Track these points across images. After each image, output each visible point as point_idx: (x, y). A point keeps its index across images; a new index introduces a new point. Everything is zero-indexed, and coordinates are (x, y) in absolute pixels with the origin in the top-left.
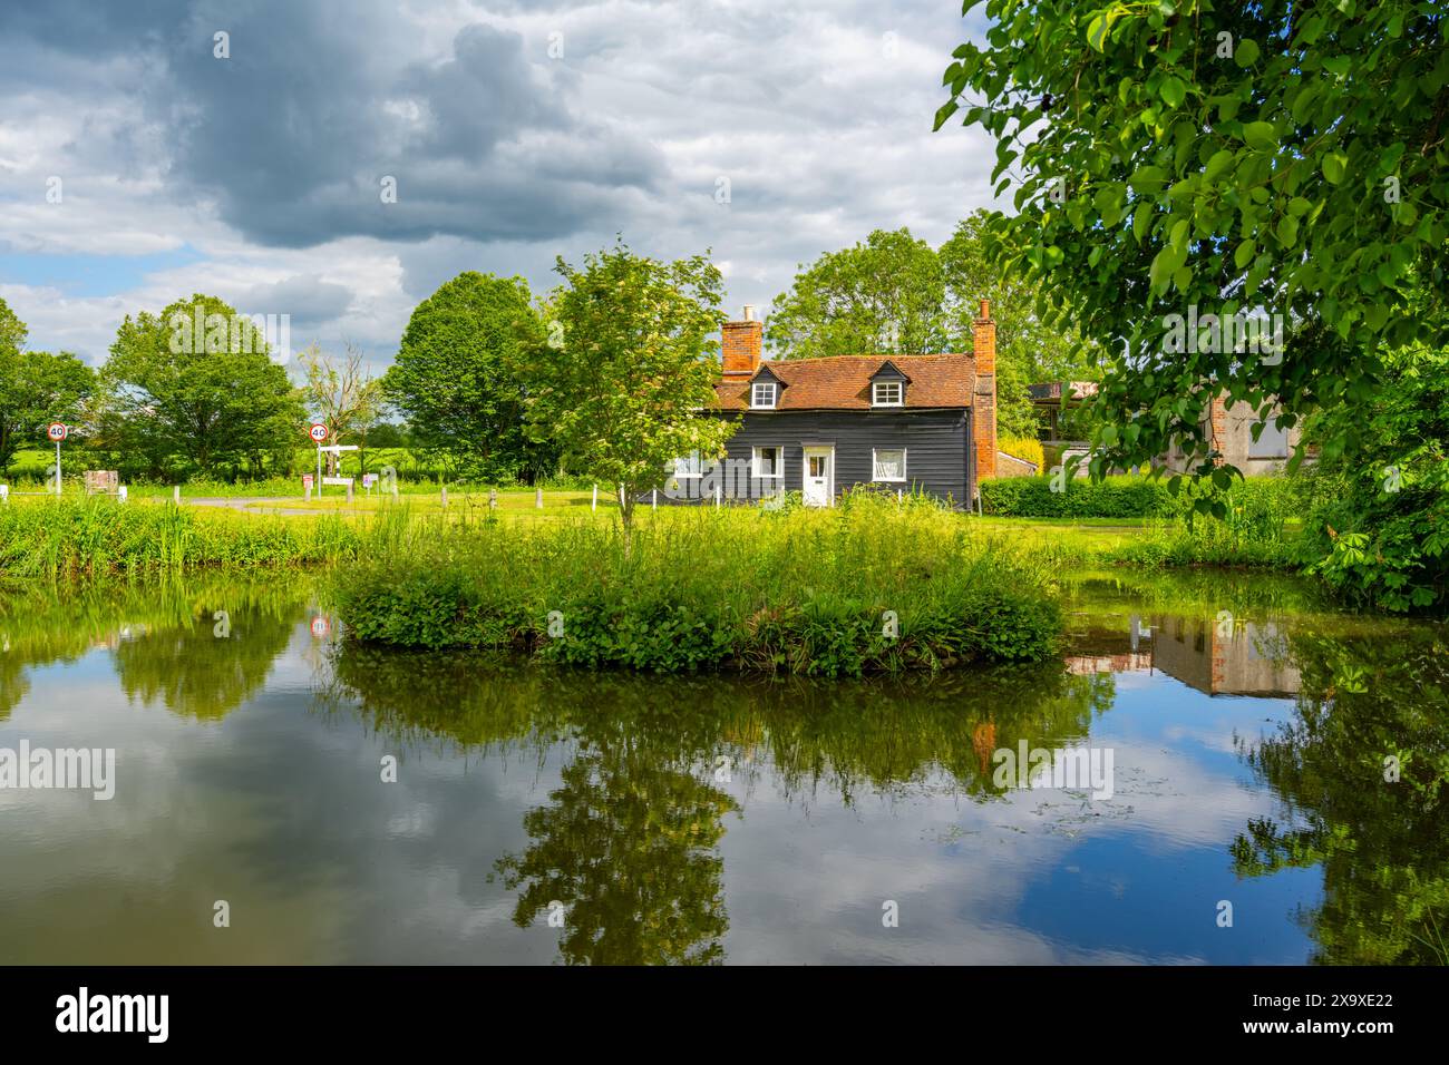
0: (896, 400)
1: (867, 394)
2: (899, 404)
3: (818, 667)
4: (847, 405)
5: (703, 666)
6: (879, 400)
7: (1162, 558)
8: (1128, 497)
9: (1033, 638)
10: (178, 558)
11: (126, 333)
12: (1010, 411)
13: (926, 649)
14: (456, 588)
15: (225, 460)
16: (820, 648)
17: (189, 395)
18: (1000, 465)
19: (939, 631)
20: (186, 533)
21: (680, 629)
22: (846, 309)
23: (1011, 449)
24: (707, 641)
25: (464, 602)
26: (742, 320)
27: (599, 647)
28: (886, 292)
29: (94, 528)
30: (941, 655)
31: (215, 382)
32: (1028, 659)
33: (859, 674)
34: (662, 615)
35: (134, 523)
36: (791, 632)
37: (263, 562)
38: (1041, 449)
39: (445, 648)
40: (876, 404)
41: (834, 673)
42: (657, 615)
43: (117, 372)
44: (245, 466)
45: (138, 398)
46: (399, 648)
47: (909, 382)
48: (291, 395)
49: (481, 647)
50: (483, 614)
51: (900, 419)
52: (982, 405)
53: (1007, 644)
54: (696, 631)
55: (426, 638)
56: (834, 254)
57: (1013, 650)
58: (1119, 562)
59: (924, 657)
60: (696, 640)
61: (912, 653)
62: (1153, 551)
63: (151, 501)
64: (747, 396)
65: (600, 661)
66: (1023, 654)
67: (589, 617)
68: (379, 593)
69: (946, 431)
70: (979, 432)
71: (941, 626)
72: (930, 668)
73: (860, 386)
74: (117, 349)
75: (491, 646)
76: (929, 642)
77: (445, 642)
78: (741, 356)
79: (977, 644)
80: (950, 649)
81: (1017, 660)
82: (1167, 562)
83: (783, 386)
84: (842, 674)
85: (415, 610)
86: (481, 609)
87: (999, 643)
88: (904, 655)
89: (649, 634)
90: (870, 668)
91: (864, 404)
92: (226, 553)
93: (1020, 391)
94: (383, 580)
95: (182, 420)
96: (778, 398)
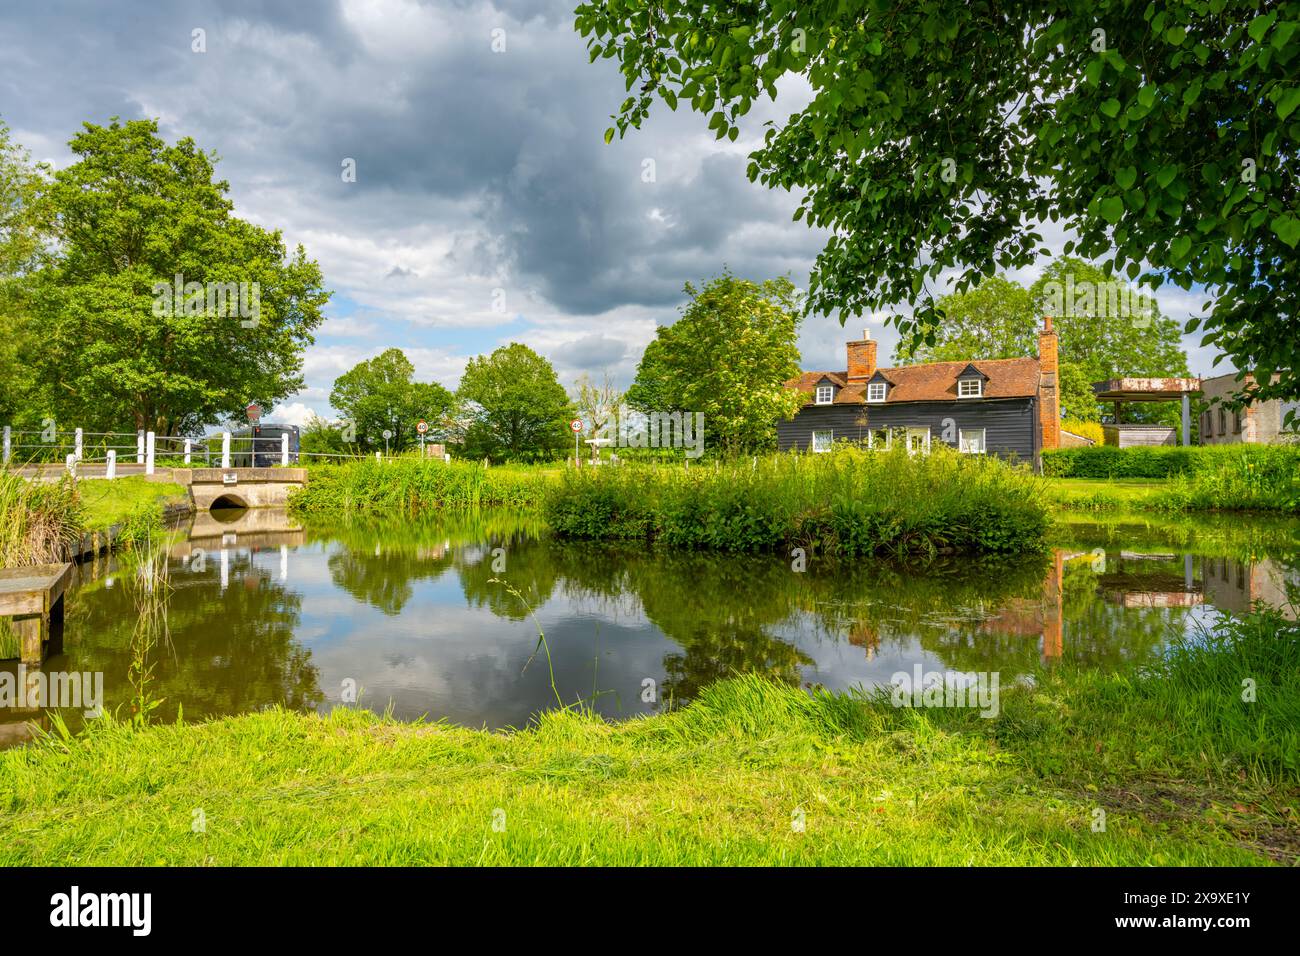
0: (977, 393)
1: (954, 389)
2: (979, 396)
3: (842, 548)
4: (940, 398)
5: (764, 548)
6: (964, 393)
7: (1183, 505)
8: (1167, 462)
9: (1014, 535)
10: (476, 498)
11: (470, 369)
12: (1077, 402)
13: (925, 539)
14: (611, 498)
15: (528, 450)
16: (844, 536)
17: (507, 406)
18: (1063, 441)
19: (937, 527)
20: (481, 483)
21: (748, 522)
22: (957, 336)
23: (1076, 430)
24: (766, 531)
25: (616, 508)
26: (862, 340)
27: (695, 535)
28: (988, 322)
29: (427, 478)
30: (938, 545)
31: (521, 398)
32: (1009, 551)
33: (871, 554)
34: (734, 511)
35: (452, 476)
36: (825, 525)
37: (528, 502)
38: (1101, 430)
39: (603, 537)
40: (961, 396)
41: (853, 553)
42: (731, 512)
43: (464, 394)
44: (541, 454)
45: (477, 410)
46: (575, 537)
47: (987, 379)
48: (568, 406)
49: (626, 537)
50: (629, 516)
51: (980, 407)
52: (1046, 395)
53: (993, 538)
54: (759, 523)
55: (591, 531)
56: (946, 295)
57: (998, 544)
58: (1148, 508)
59: (924, 545)
60: (759, 529)
61: (915, 542)
62: (1177, 500)
63: (464, 466)
64: (864, 394)
65: (696, 544)
66: (1005, 546)
67: (688, 514)
68: (564, 502)
69: (1015, 415)
70: (1044, 416)
71: (938, 523)
72: (928, 553)
73: (949, 384)
74: (465, 379)
75: (633, 537)
76: (929, 535)
77: (602, 532)
78: (861, 365)
79: (969, 538)
80: (945, 540)
81: (1000, 550)
82: (1189, 508)
83: (891, 385)
84: (859, 554)
85: (584, 512)
86: (627, 513)
87: (987, 538)
88: (909, 542)
89: (726, 524)
90: (881, 552)
91: (952, 397)
92: (506, 496)
93: (1086, 386)
94: (568, 494)
95: (503, 424)
96: (887, 394)
